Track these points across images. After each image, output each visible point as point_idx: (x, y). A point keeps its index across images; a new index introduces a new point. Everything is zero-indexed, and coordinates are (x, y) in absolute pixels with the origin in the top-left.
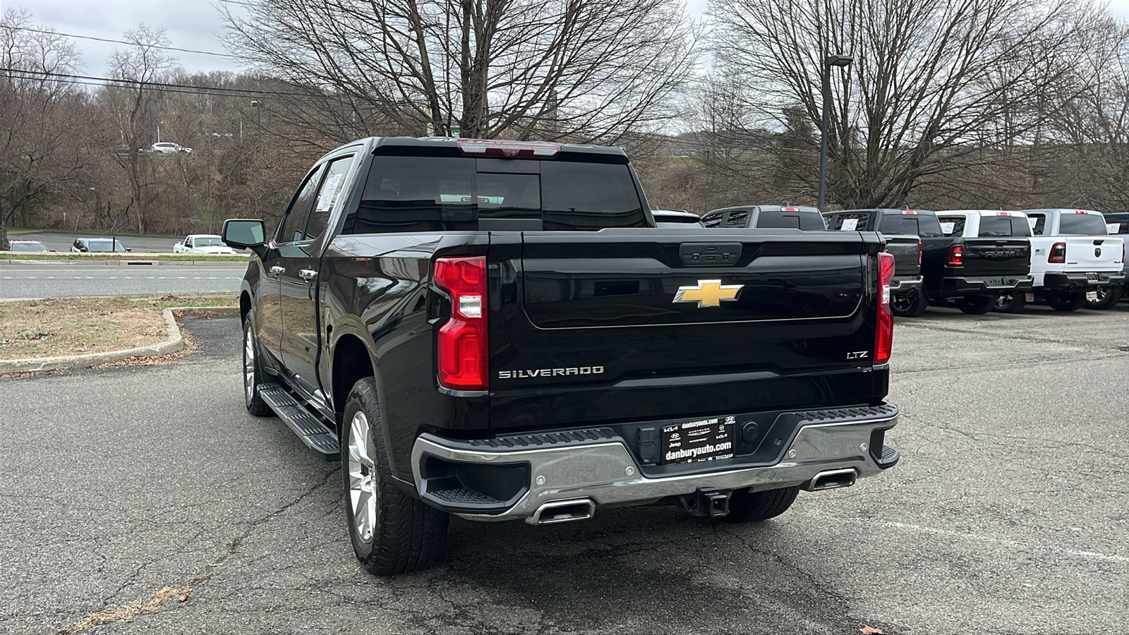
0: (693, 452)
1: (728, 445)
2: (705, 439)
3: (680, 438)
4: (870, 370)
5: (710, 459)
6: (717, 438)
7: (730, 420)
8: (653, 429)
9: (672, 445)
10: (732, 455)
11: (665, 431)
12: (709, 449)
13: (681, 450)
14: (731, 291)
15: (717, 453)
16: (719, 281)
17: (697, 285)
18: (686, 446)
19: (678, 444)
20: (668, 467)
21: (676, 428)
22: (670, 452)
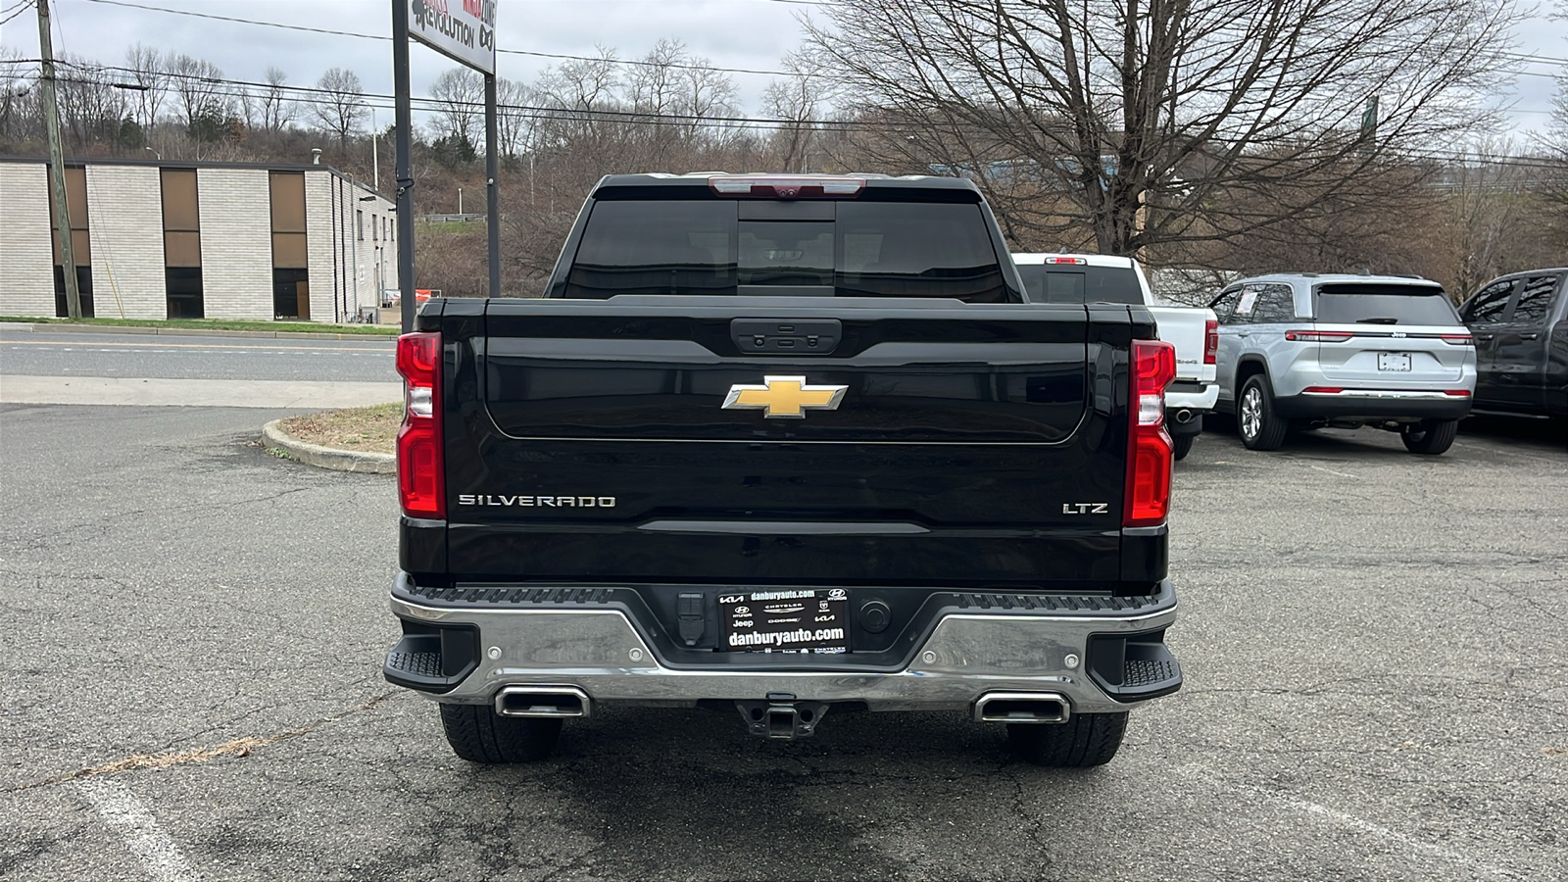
0: (775, 638)
1: (837, 633)
2: (795, 620)
3: (750, 615)
4: (1117, 533)
5: (805, 651)
6: (817, 619)
7: (837, 594)
8: (698, 596)
9: (738, 624)
10: (843, 649)
11: (722, 601)
12: (803, 635)
13: (755, 633)
14: (826, 395)
15: (812, 645)
16: (803, 379)
17: (762, 382)
18: (762, 627)
19: (750, 624)
20: (734, 656)
21: (742, 598)
22: (735, 634)
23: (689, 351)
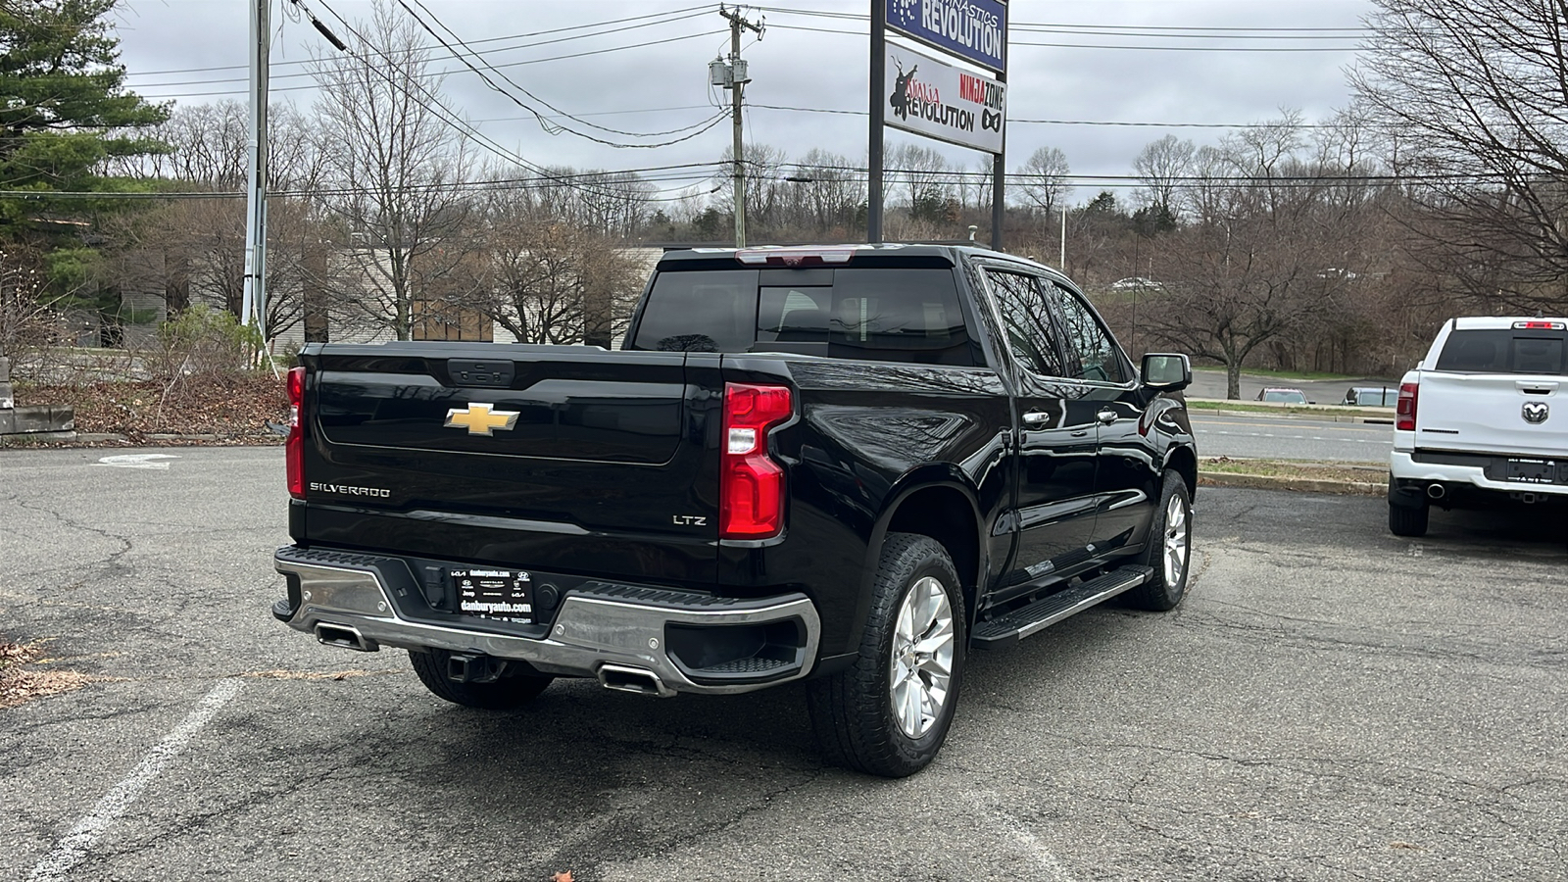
0: (488, 607)
1: (526, 608)
2: (500, 594)
3: (472, 587)
4: (715, 544)
5: (505, 619)
6: (513, 595)
7: (523, 576)
8: (436, 569)
9: (465, 593)
10: (529, 621)
12: (504, 607)
13: (476, 602)
14: (505, 419)
15: (510, 615)
16: (492, 405)
17: (467, 408)
18: (480, 598)
19: (472, 594)
20: (465, 618)
21: (464, 574)
22: (464, 601)
23: (427, 381)
